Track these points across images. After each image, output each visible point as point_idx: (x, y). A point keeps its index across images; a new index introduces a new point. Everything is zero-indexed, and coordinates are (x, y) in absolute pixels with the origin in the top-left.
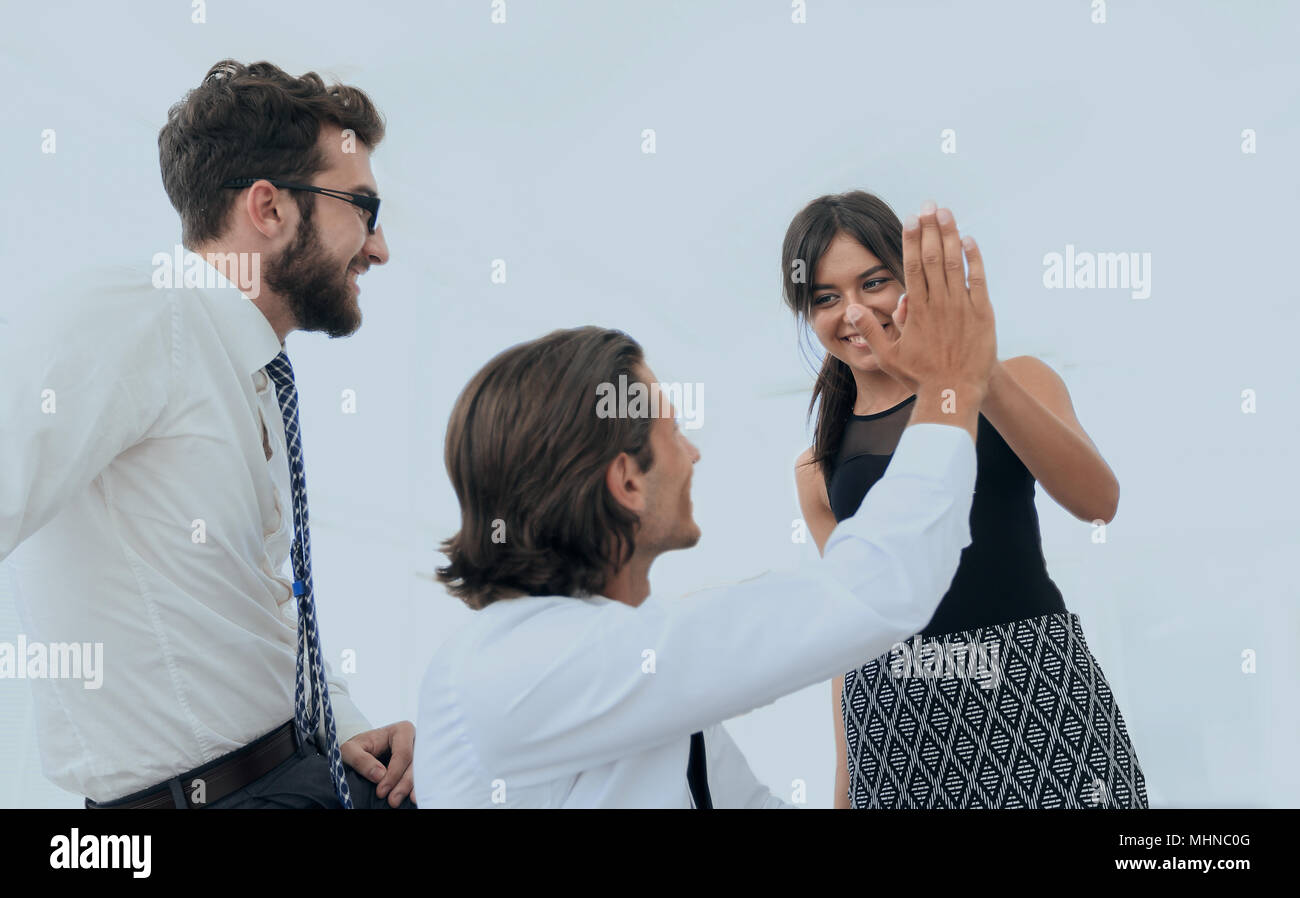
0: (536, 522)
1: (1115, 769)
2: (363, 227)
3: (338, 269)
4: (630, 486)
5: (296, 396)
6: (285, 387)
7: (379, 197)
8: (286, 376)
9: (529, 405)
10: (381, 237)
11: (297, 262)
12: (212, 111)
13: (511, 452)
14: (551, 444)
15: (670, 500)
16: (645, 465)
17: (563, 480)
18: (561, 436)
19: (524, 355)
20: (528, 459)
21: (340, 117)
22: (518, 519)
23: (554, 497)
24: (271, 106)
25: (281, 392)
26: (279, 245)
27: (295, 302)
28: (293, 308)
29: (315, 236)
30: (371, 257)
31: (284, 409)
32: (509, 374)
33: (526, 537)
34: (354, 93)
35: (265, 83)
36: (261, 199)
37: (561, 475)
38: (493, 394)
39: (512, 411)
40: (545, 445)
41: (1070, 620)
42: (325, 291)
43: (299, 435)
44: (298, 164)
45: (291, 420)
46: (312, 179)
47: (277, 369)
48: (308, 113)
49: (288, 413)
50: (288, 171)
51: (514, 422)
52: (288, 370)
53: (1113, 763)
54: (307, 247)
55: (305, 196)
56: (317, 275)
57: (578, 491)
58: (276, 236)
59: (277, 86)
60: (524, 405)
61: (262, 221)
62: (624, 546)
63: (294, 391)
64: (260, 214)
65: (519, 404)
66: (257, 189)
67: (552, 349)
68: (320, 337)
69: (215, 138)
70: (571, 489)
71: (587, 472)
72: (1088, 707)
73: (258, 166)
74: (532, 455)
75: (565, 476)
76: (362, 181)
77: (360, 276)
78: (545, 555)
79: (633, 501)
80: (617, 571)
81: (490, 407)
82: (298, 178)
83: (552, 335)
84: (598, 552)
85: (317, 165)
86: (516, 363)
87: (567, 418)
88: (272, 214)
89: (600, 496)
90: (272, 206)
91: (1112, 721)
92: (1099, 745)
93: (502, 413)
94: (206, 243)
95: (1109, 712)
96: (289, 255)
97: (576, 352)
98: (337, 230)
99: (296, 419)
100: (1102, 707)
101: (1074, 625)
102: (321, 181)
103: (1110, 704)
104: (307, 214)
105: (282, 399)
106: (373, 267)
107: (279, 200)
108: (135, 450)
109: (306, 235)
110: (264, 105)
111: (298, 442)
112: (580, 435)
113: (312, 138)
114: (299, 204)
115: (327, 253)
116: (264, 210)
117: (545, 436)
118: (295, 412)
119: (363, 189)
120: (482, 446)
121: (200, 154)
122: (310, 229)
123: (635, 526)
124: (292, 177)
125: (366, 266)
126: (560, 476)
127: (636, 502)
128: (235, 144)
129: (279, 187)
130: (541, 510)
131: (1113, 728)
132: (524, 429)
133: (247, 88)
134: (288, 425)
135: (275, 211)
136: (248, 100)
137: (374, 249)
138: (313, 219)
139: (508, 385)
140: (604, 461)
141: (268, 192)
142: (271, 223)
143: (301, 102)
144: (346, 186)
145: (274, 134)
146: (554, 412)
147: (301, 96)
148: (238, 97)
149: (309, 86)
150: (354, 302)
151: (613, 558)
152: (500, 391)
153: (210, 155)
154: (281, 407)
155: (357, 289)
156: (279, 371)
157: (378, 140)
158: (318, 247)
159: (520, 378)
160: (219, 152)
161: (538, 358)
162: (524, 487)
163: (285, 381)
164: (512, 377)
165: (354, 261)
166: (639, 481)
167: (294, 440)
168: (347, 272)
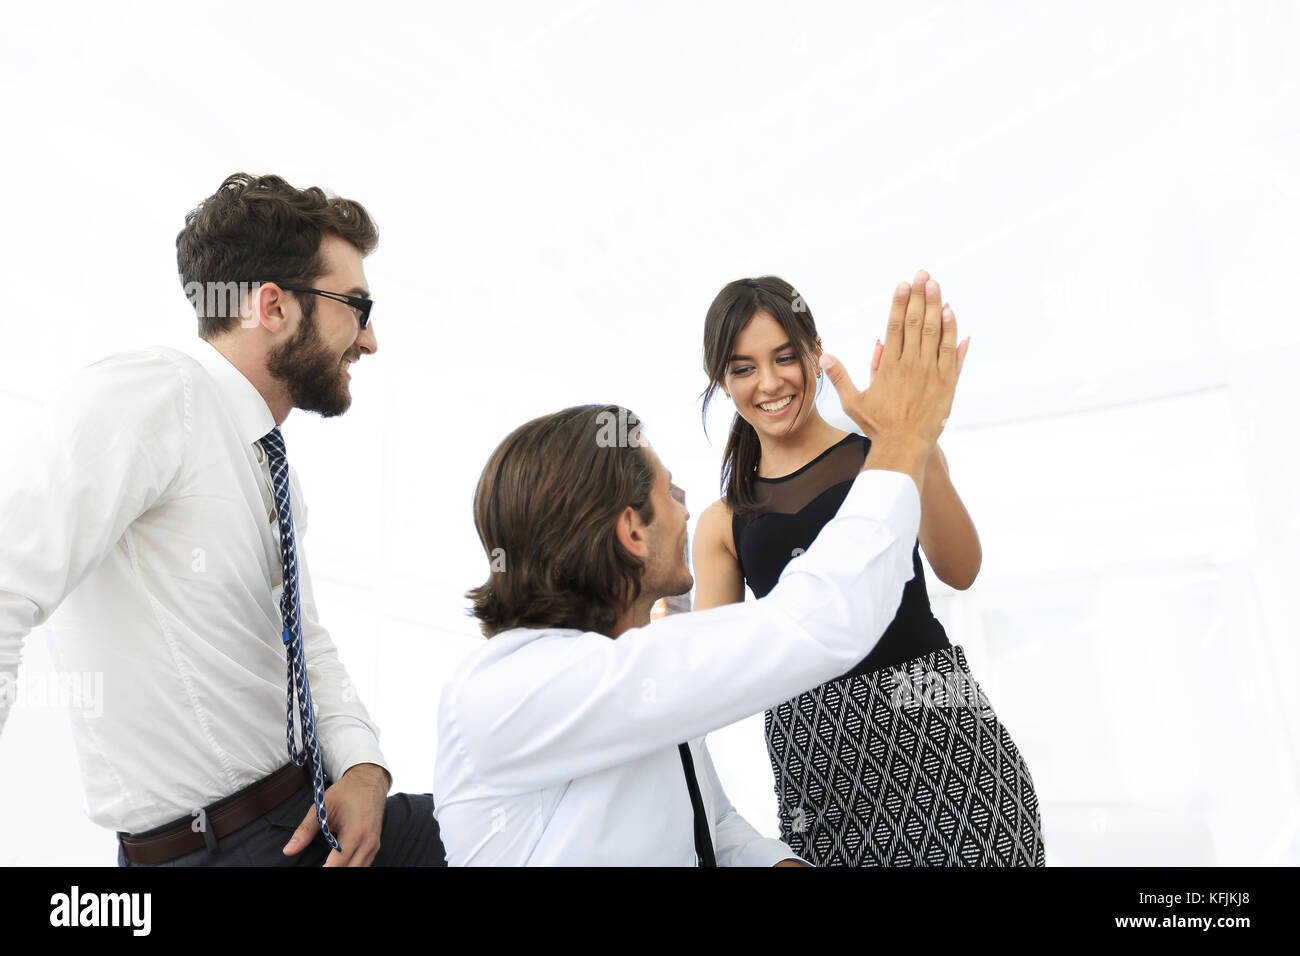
0: (556, 567)
1: (1002, 787)
2: (356, 323)
3: (333, 359)
4: (635, 536)
5: (287, 467)
6: (277, 459)
7: (372, 298)
8: (278, 449)
9: (549, 467)
10: (371, 332)
11: (297, 353)
12: (226, 221)
13: (535, 508)
14: (569, 500)
15: (667, 549)
16: (647, 518)
17: (579, 531)
18: (577, 493)
19: (542, 426)
20: (549, 513)
21: (338, 228)
22: (541, 564)
23: (572, 545)
24: (279, 218)
25: (273, 463)
26: (281, 338)
27: (292, 387)
28: (291, 391)
29: (314, 331)
30: (362, 348)
31: (275, 478)
32: (531, 441)
33: (548, 581)
34: (354, 207)
35: (274, 197)
36: (269, 298)
37: (579, 525)
38: (517, 459)
39: (533, 475)
40: (564, 500)
41: (954, 653)
42: (321, 377)
43: (288, 500)
44: (301, 270)
45: (281, 487)
46: (314, 282)
47: (271, 443)
48: (312, 224)
49: (278, 481)
50: (291, 276)
51: (536, 482)
52: (281, 444)
53: (1000, 782)
54: (307, 340)
55: (307, 297)
56: (314, 364)
57: (593, 539)
58: (279, 331)
59: (285, 200)
60: (544, 468)
61: (267, 318)
62: (632, 587)
63: (285, 463)
64: (266, 313)
65: (541, 467)
66: (265, 290)
67: (565, 421)
68: (314, 417)
69: (228, 244)
70: (586, 538)
71: (598, 524)
72: (975, 734)
73: (267, 270)
74: (553, 509)
75: (581, 527)
76: (356, 284)
77: (352, 365)
78: (565, 596)
79: (638, 548)
80: (625, 610)
81: (514, 472)
82: (301, 281)
83: (564, 411)
84: (610, 591)
85: (319, 270)
86: (535, 433)
87: (582, 478)
88: (276, 312)
89: (610, 543)
90: (276, 305)
91: (997, 742)
92: (986, 768)
93: (526, 475)
94: (217, 335)
95: (995, 733)
96: (290, 347)
97: (586, 423)
98: (334, 328)
99: (286, 487)
100: (988, 730)
101: (958, 657)
102: (321, 284)
103: (995, 726)
104: (309, 312)
105: (274, 469)
106: (363, 356)
107: (283, 301)
108: (152, 513)
109: (306, 330)
110: (273, 217)
111: (287, 507)
112: (592, 493)
113: (315, 246)
114: (301, 304)
115: (324, 345)
116: (270, 308)
117: (565, 492)
118: (285, 480)
119: (357, 291)
120: (508, 504)
121: (215, 258)
122: (310, 324)
123: (641, 570)
124: (296, 280)
125: (357, 357)
126: (576, 529)
127: (640, 550)
128: (246, 250)
129: (283, 288)
130: (560, 557)
131: (999, 747)
132: (546, 488)
133: (257, 201)
134: (279, 491)
135: (279, 309)
136: (258, 211)
137: (364, 341)
138: (314, 316)
139: (530, 452)
140: (613, 515)
141: (274, 292)
142: (275, 320)
143: (304, 214)
144: (343, 289)
145: (280, 242)
146: (571, 473)
147: (305, 209)
148: (250, 208)
149: (313, 200)
150: (346, 387)
151: (622, 597)
152: (523, 456)
153: (223, 258)
154: (272, 476)
155: (349, 377)
156: (272, 446)
157: (372, 248)
158: (317, 340)
159: (540, 444)
160: (231, 257)
161: (555, 429)
162: (546, 537)
163: (278, 454)
164: (534, 443)
165: (347, 353)
166: (642, 532)
167: (283, 504)
168: (341, 362)
